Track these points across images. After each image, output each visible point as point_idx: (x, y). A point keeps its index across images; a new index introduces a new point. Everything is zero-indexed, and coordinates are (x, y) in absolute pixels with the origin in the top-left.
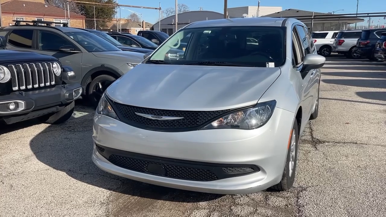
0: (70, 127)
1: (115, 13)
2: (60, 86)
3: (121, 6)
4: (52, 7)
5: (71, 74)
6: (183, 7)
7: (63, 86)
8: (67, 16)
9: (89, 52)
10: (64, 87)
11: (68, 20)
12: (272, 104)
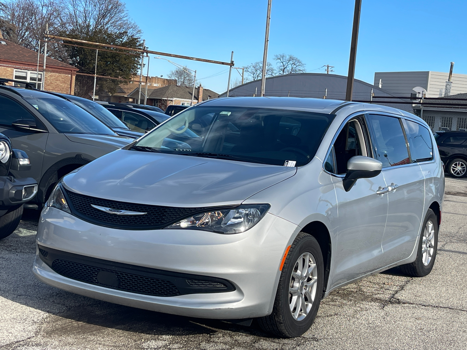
0: (11, 246)
1: (139, 66)
2: (5, 177)
3: (152, 52)
4: (14, 45)
5: (24, 162)
6: (291, 62)
7: (8, 178)
8: (41, 66)
9: (60, 132)
10: (11, 181)
11: (42, 73)
12: (264, 209)
